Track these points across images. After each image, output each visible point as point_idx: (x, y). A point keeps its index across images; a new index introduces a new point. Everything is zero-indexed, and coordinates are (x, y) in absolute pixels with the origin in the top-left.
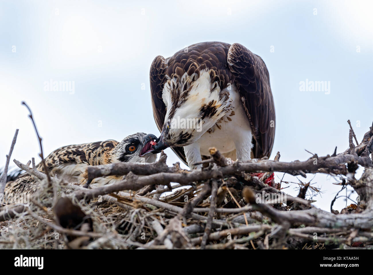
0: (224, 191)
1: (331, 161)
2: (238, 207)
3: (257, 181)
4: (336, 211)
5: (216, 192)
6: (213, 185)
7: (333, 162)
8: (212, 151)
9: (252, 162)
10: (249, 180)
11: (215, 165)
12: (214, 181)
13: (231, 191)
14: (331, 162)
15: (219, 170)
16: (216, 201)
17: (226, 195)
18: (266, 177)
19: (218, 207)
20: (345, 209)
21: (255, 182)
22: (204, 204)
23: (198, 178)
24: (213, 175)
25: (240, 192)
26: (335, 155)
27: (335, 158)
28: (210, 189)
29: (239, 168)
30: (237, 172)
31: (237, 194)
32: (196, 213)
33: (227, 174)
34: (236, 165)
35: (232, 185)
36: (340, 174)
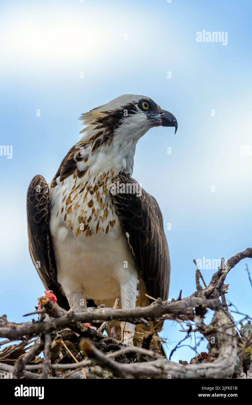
0: (59, 344)
1: (177, 305)
2: (75, 362)
3: (95, 332)
4: (185, 361)
5: (50, 346)
6: (46, 339)
7: (179, 307)
8: (43, 301)
9: (87, 311)
10: (85, 331)
11: (47, 316)
12: (47, 333)
13: (66, 345)
14: (176, 307)
15: (52, 321)
16: (50, 356)
17: (62, 349)
18: (105, 327)
19: (53, 362)
20: (195, 358)
21: (92, 334)
22: (37, 360)
23: (29, 331)
24: (45, 327)
25: (76, 345)
26: (180, 299)
27: (181, 302)
28: (43, 343)
29: (74, 319)
30: (72, 323)
31: (74, 348)
32: (28, 370)
33: (61, 326)
34: (70, 315)
35: (67, 337)
36: (187, 320)
